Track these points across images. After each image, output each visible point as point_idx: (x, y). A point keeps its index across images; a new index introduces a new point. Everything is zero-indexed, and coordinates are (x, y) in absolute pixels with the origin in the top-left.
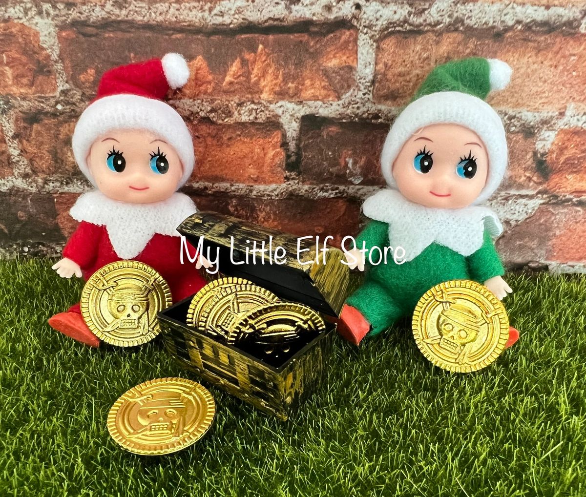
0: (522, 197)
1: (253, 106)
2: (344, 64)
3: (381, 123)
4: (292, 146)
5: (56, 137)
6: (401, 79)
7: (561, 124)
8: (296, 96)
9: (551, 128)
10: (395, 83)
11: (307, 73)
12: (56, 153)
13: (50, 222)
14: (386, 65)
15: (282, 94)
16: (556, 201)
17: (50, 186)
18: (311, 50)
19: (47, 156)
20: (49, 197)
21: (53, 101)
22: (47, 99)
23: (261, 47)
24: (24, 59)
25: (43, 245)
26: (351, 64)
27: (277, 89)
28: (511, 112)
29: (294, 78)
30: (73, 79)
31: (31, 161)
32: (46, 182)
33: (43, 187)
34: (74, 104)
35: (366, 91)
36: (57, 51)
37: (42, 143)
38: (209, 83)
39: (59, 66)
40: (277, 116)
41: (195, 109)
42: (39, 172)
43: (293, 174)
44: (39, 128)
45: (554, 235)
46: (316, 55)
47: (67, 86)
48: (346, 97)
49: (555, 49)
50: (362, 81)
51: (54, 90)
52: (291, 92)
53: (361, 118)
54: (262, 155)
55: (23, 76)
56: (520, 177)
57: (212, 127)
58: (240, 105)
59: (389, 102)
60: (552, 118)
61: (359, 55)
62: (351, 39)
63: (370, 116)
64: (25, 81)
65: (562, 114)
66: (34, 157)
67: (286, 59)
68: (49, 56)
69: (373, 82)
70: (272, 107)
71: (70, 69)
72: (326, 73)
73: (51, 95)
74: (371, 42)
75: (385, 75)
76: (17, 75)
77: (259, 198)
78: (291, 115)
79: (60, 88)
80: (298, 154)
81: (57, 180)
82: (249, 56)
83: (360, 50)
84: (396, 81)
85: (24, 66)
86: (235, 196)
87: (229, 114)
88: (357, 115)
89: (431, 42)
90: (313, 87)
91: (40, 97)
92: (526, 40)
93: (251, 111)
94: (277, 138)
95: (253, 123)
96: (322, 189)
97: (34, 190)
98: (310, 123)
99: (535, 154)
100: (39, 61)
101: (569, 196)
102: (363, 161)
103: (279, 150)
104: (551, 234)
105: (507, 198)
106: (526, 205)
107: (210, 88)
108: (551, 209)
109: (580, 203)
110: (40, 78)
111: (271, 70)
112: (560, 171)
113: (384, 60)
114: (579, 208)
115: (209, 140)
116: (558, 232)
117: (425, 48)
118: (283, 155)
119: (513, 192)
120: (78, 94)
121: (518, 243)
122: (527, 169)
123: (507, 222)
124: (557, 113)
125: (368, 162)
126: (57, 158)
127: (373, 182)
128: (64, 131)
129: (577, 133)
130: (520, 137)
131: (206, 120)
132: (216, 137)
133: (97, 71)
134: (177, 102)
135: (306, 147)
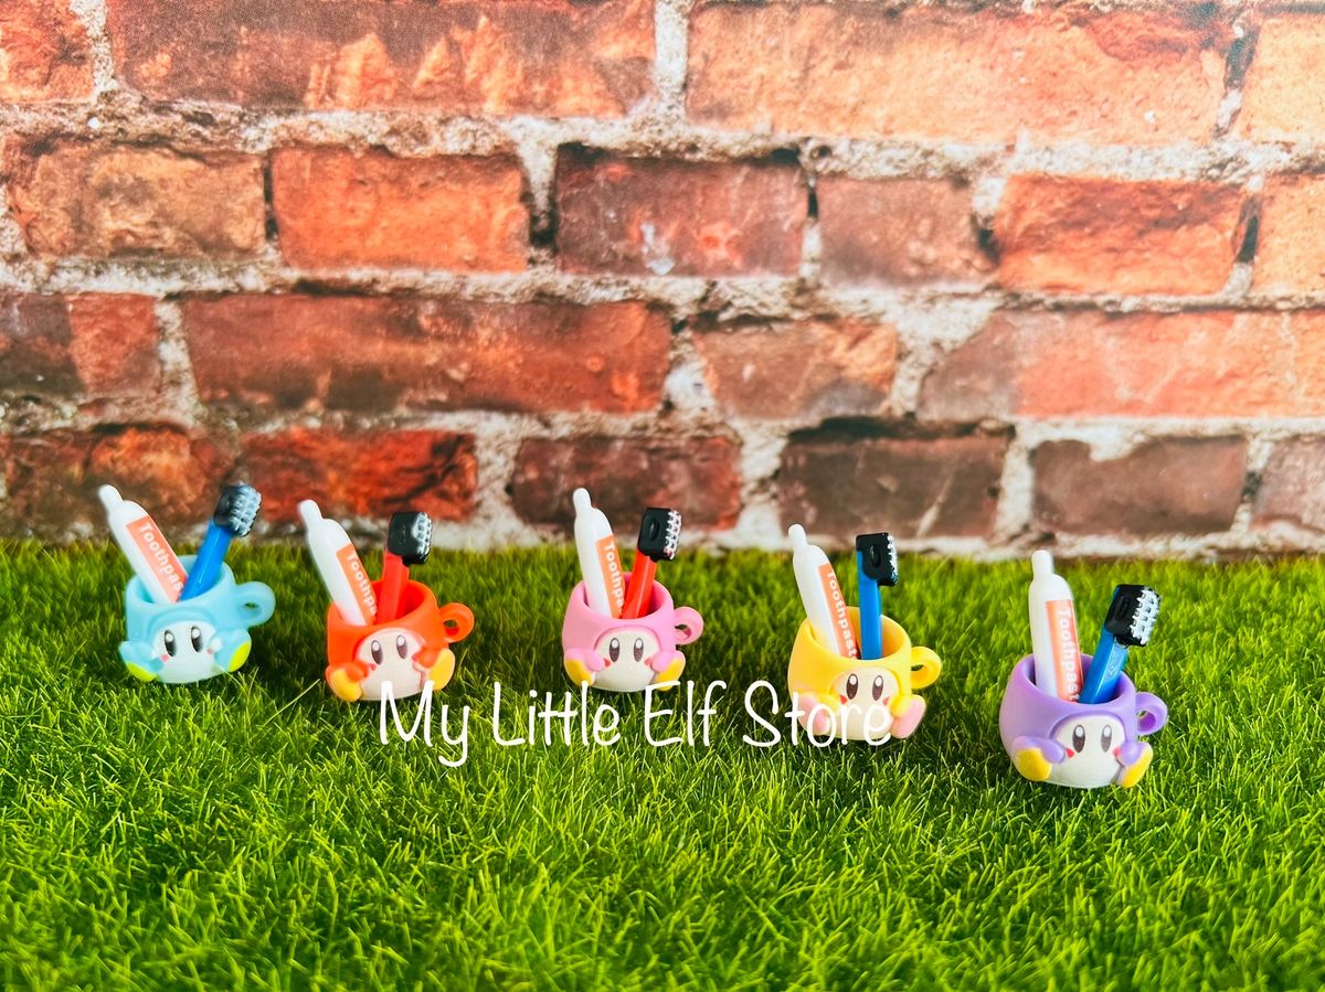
0: (957, 296)
1: (469, 125)
2: (632, 55)
3: (702, 162)
4: (541, 200)
5: (83, 180)
6: (733, 82)
7: (1012, 165)
8: (547, 107)
9: (995, 172)
10: (721, 90)
11: (566, 68)
12: (81, 211)
13: (55, 354)
14: (706, 57)
15: (521, 104)
16: (1017, 304)
17: (61, 281)
18: (574, 28)
19: (61, 219)
20: (57, 302)
21: (82, 113)
22: (72, 108)
23: (483, 20)
24: (36, 34)
25: (37, 401)
26: (645, 54)
27: (513, 94)
28: (926, 144)
29: (544, 75)
30: (127, 72)
31: (28, 228)
32: (54, 270)
33: (48, 281)
34: (124, 118)
35: (673, 102)
36: (102, 21)
37: (53, 193)
38: (387, 81)
39: (102, 48)
40: (512, 144)
41: (358, 130)
42: (43, 250)
43: (544, 254)
44: (51, 163)
45: (1020, 367)
46: (580, 38)
47: (114, 85)
48: (639, 110)
49: (988, 37)
50: (666, 84)
51: (88, 91)
52: (538, 100)
53: (665, 151)
54: (484, 216)
55: (29, 66)
56: (952, 260)
57: (391, 164)
58: (444, 122)
59: (714, 123)
60: (994, 155)
61: (659, 39)
62: (644, 12)
63: (683, 148)
64: (33, 74)
65: (1010, 149)
66: (35, 219)
67: (529, 43)
68: (83, 30)
69: (685, 86)
70: (504, 126)
71: (122, 53)
72: (601, 70)
73: (81, 100)
74: (678, 16)
75: (704, 74)
76: (19, 65)
77: (478, 301)
78: (540, 143)
79: (101, 88)
80: (552, 215)
81: (77, 267)
82: (459, 34)
83: (660, 29)
84: (725, 86)
85: (35, 47)
86: (432, 297)
87: (422, 138)
88: (657, 145)
89: (780, 20)
90: (578, 92)
91: (59, 105)
92: (938, 22)
93: (464, 133)
94: (512, 183)
95: (468, 157)
96: (598, 284)
97: (27, 287)
98: (576, 158)
99: (973, 219)
100: (63, 40)
101: (1038, 295)
102: (671, 231)
103: (517, 206)
104: (1014, 364)
105: (932, 300)
106: (966, 312)
107: (388, 92)
108: (1010, 318)
109: (1058, 308)
110: (63, 69)
111: (501, 62)
112: (1018, 249)
113: (702, 48)
114: (1057, 317)
115: (384, 188)
116: (1026, 362)
117: (771, 31)
118: (524, 216)
119: (942, 287)
120: (133, 99)
121: (959, 383)
122: (961, 245)
123: (937, 345)
124: (1002, 147)
125: (683, 231)
126: (81, 222)
127: (691, 271)
128: (101, 169)
129: (1038, 181)
130: (945, 187)
131: (380, 150)
132: (397, 181)
133: (176, 58)
134: (325, 118)
135: (567, 202)
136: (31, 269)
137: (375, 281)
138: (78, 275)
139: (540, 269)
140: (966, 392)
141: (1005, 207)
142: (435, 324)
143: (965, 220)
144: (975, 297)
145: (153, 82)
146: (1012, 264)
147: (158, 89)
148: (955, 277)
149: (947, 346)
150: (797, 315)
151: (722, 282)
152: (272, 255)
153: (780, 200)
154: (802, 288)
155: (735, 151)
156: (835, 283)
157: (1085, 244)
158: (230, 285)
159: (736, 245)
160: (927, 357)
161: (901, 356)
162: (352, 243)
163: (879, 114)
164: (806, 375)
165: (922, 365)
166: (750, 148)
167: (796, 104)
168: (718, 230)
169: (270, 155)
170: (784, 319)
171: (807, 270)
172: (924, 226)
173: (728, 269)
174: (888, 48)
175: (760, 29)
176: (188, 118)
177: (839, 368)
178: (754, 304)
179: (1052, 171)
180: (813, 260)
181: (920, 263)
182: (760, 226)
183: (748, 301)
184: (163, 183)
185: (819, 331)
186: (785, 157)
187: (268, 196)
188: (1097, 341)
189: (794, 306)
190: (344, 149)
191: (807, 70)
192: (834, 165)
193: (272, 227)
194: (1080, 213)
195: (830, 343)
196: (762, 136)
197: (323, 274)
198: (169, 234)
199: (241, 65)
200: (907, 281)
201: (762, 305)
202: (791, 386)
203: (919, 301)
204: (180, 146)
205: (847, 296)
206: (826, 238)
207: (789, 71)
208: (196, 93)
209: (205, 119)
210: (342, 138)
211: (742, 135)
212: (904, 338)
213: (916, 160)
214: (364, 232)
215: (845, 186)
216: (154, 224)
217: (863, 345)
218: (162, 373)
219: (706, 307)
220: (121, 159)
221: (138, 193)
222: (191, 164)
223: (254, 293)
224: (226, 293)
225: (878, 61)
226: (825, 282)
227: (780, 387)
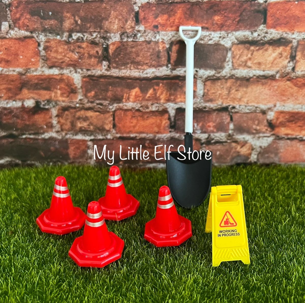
0: (265, 137)
1: (157, 105)
3: (207, 111)
4: (172, 119)
5: (74, 116)
6: (214, 95)
7: (275, 109)
8: (174, 101)
11: (178, 93)
12: (73, 122)
13: (64, 152)
14: (208, 90)
18: (180, 85)
19: (69, 124)
21: (75, 103)
23: (161, 84)
24: (66, 87)
26: (195, 90)
27: (167, 99)
28: (256, 105)
29: (174, 95)
30: (85, 95)
32: (66, 134)
33: (65, 137)
34: (84, 104)
35: (201, 99)
36: (80, 85)
38: (140, 97)
40: (166, 108)
41: (134, 106)
42: (64, 130)
43: (173, 130)
44: (68, 113)
46: (181, 87)
47: (82, 98)
49: (269, 83)
50: (199, 96)
51: (77, 99)
52: (172, 99)
53: (199, 109)
54: (160, 123)
55: (64, 93)
56: (263, 129)
57: (141, 113)
58: (152, 104)
59: (210, 103)
60: (271, 107)
61: (198, 87)
63: (203, 108)
64: (65, 95)
65: (275, 106)
66: (63, 124)
67: (171, 89)
68: (77, 87)
69: (203, 96)
70: (165, 105)
71: (84, 92)
73: (75, 101)
74: (202, 82)
75: (207, 93)
76: (62, 93)
77: (159, 140)
78: (173, 108)
79: (79, 98)
80: (175, 122)
82: (156, 88)
83: (198, 85)
84: (212, 95)
85: (66, 90)
86: (148, 140)
87: (147, 108)
88: (197, 108)
89: (224, 82)
90: (181, 98)
92: (258, 81)
93: (156, 107)
94: (166, 116)
95: (157, 111)
98: (180, 111)
99: (267, 120)
100: (72, 89)
101: (283, 136)
102: (200, 124)
103: (167, 121)
104: (279, 151)
105: (259, 138)
106: (267, 140)
107: (141, 99)
108: (277, 141)
109: (288, 139)
110: (72, 95)
111: (165, 92)
112: (278, 126)
113: (207, 88)
114: (288, 141)
115: (139, 118)
116: (282, 151)
117: (222, 84)
118: (169, 122)
119: (261, 135)
120: (86, 101)
121: (266, 155)
122: (265, 126)
123: (261, 147)
124: (273, 106)
125: (203, 125)
126: (73, 125)
127: (205, 132)
128: (78, 114)
129: (282, 112)
130: (261, 114)
131: (138, 110)
132: (142, 116)
133: (96, 92)
134: (127, 104)
135: (178, 120)
136: (61, 134)
137: (136, 137)
138: (71, 135)
139: (172, 133)
140: (268, 157)
141: (274, 118)
142: (149, 145)
143: (265, 121)
144: (268, 137)
145: (91, 97)
146: (277, 130)
147: (92, 98)
148: (264, 133)
149: (263, 147)
150: (229, 141)
151: (212, 134)
152: (114, 131)
153: (224, 118)
154: (230, 135)
155: (214, 108)
156: (237, 134)
157: (293, 125)
158: (104, 138)
159: (214, 127)
160: (259, 150)
161: (253, 149)
162: (132, 129)
163: (245, 100)
164: (231, 154)
165: (257, 151)
166: (217, 108)
167: (227, 98)
168: (211, 124)
169: (114, 112)
170: (226, 142)
171: (230, 132)
172: (256, 122)
173: (213, 132)
174: (247, 87)
175: (219, 84)
176: (98, 104)
177: (238, 152)
178: (219, 139)
179: (285, 110)
180: (232, 130)
181: (256, 130)
182: (220, 123)
183: (218, 138)
184: (91, 117)
185: (234, 144)
186: (225, 109)
187: (114, 119)
188: (298, 146)
189: (228, 139)
190: (131, 110)
191: (229, 92)
192: (236, 110)
193: (114, 126)
194: (292, 119)
195: (236, 147)
196: (220, 105)
197: (125, 135)
198: (92, 127)
199: (109, 94)
200: (253, 134)
201: (221, 139)
202: (228, 156)
203: (256, 138)
204: (95, 110)
205: (240, 137)
206: (234, 125)
207: (225, 92)
208: (99, 99)
209: (101, 104)
210: (130, 108)
211: (215, 105)
212: (253, 146)
213: (254, 108)
214: (134, 127)
215: (238, 115)
216: (89, 125)
217: (244, 147)
218: (88, 156)
219: (208, 140)
220: (82, 112)
221: (86, 119)
222: (98, 113)
223: (110, 139)
224: (103, 139)
225: (245, 89)
226: (235, 134)
227: (225, 157)
